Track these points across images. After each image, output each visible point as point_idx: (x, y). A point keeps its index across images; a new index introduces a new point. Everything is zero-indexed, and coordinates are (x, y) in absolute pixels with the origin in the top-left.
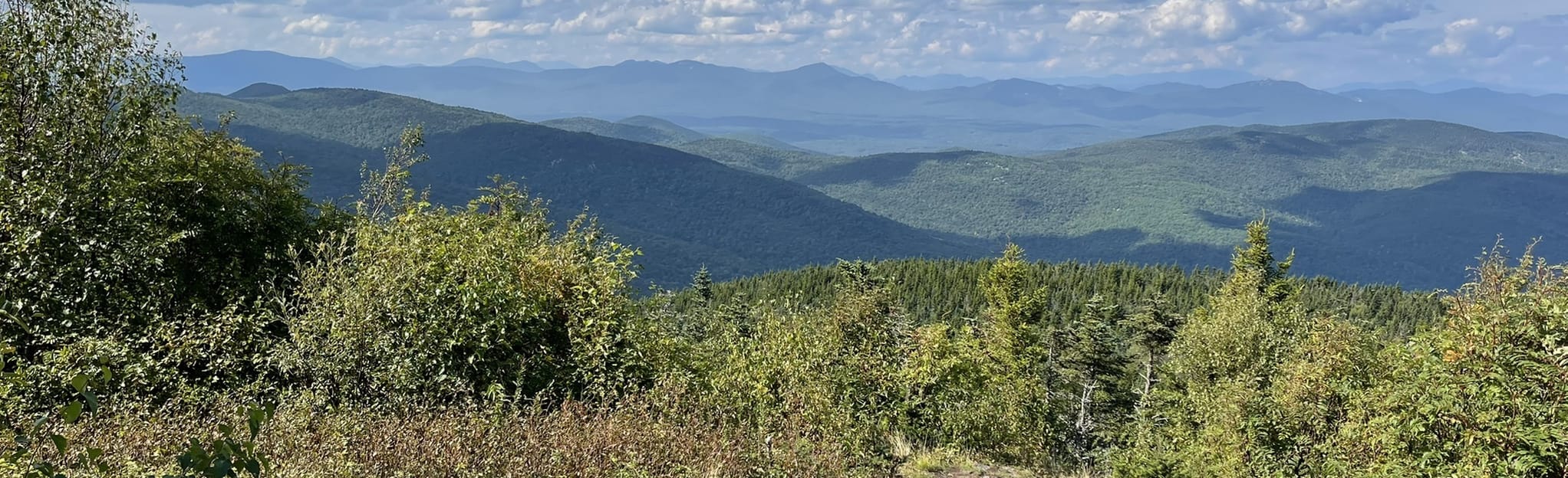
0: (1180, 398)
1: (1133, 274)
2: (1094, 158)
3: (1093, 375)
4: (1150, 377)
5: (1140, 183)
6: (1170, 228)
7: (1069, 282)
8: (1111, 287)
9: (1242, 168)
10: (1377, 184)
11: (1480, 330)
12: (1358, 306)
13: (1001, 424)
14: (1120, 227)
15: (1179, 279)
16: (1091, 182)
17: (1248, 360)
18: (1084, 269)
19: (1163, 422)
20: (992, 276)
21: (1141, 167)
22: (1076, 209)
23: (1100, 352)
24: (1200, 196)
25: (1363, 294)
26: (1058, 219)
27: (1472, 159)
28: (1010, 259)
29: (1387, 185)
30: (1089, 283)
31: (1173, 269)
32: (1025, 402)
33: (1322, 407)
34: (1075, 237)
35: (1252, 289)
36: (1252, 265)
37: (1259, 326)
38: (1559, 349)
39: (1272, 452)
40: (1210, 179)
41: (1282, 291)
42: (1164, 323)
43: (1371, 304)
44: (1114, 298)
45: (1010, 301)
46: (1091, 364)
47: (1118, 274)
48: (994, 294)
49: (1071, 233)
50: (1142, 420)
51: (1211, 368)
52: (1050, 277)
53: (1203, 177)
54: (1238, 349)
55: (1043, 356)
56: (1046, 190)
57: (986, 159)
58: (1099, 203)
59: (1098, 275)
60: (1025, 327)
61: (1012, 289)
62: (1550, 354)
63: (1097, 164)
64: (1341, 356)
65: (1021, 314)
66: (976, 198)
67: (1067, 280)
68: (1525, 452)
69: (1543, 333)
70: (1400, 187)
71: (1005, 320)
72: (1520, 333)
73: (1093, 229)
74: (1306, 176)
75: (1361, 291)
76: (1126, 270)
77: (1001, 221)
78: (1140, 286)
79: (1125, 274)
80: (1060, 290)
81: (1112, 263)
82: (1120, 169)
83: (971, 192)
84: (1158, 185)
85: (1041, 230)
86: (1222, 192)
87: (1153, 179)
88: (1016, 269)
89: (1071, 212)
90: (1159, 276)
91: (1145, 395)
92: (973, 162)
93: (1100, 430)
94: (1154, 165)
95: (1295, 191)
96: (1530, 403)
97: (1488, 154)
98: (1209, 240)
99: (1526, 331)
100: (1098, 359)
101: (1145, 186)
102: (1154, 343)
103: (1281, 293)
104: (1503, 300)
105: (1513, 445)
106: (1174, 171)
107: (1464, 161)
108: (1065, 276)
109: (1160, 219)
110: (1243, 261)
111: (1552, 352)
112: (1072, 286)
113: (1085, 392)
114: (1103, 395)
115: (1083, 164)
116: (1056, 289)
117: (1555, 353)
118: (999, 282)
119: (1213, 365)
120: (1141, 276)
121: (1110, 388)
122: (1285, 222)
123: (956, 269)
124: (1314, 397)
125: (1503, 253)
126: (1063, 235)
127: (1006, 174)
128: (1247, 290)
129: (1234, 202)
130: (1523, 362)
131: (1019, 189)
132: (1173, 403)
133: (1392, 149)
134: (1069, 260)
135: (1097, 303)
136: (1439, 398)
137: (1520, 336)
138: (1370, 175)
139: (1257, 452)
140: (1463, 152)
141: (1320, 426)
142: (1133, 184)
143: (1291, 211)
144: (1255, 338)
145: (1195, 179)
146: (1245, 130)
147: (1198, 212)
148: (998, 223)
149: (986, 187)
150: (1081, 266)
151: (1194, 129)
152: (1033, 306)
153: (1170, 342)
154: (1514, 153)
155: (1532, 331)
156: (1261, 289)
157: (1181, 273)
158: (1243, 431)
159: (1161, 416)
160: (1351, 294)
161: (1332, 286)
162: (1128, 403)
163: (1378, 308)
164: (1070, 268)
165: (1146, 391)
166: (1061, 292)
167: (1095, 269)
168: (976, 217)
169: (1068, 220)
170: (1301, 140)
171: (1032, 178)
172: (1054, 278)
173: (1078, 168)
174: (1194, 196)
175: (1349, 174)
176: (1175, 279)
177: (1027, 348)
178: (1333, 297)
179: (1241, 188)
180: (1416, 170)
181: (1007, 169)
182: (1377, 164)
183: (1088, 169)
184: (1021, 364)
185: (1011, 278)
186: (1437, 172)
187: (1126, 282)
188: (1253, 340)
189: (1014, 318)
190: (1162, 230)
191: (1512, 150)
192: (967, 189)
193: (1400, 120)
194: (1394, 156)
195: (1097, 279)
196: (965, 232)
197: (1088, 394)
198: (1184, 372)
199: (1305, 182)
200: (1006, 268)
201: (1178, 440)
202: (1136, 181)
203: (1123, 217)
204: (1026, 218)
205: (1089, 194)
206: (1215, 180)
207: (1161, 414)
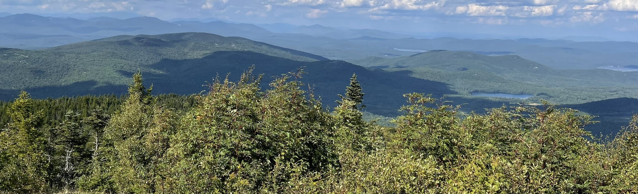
0: (111, 149)
1: (94, 100)
2: (71, 50)
3: (72, 145)
4: (98, 143)
5: (94, 60)
6: (109, 79)
7: (64, 106)
8: (85, 107)
9: (137, 52)
10: (188, 57)
11: (208, 107)
12: (186, 103)
13: (23, 176)
14: (87, 80)
15: (115, 100)
16: (71, 60)
17: (138, 129)
18: (71, 100)
19: (105, 160)
20: (14, 107)
21: (94, 53)
22: (65, 73)
23: (74, 136)
24: (120, 65)
25: (187, 99)
26: (56, 78)
27: (219, 47)
28: (23, 98)
29: (192, 57)
30: (74, 106)
31: (112, 96)
32: (36, 164)
33: (160, 144)
34: (65, 86)
35: (137, 101)
36: (136, 91)
37: (141, 115)
38: (233, 111)
39: (143, 165)
40: (124, 57)
41: (149, 100)
42: (101, 119)
43: (190, 102)
44: (87, 111)
45: (25, 118)
46: (71, 141)
47: (87, 100)
48: (16, 116)
49: (63, 84)
50: (96, 161)
51: (123, 135)
52: (54, 105)
53: (121, 57)
54: (134, 126)
55: (45, 141)
56: (48, 66)
57: (15, 52)
58: (75, 70)
59: (78, 102)
60: (34, 129)
61: (25, 112)
62: (230, 113)
63: (73, 53)
64: (166, 123)
65: (31, 124)
66: (11, 71)
67: (63, 105)
68: (224, 148)
69: (228, 105)
70: (196, 58)
71: (23, 127)
72: (221, 106)
73: (74, 81)
74: (163, 55)
75: (186, 98)
76: (91, 98)
77: (26, 81)
78: (98, 104)
79: (91, 100)
80: (60, 110)
81: (84, 96)
82: (84, 54)
83: (8, 68)
84: (102, 61)
85: (48, 84)
86: (130, 62)
87: (100, 58)
88: (26, 103)
89: (62, 75)
90: (106, 100)
91: (96, 151)
92: (8, 54)
93: (76, 169)
94: (99, 52)
95: (159, 61)
96: (224, 131)
97: (224, 45)
98: (127, 83)
99: (222, 106)
100: (73, 139)
101: (96, 61)
102: (98, 128)
103: (149, 101)
104: (214, 95)
105: (220, 147)
106: (109, 55)
107: (216, 47)
108: (62, 104)
109: (104, 75)
110: (133, 90)
111: (230, 112)
112: (66, 108)
113: (67, 154)
114: (76, 154)
115: (66, 53)
116: (58, 110)
117: (231, 112)
118: (18, 110)
119: (124, 134)
120: (98, 100)
121: (79, 151)
122: (156, 73)
123: (4, 106)
124: (157, 140)
125: (219, 79)
126: (59, 85)
127: (27, 59)
128: (135, 101)
129: (135, 67)
130: (222, 117)
131: (34, 66)
132: (109, 152)
133: (193, 44)
134: (63, 96)
135: (70, 114)
136: (196, 134)
137: (221, 108)
138: (186, 53)
139: (137, 166)
140: (216, 44)
141: (160, 151)
142: (91, 61)
143: (158, 69)
144: (140, 121)
145: (118, 58)
146: (137, 37)
147: (120, 71)
148: (25, 82)
149: (16, 65)
150: (69, 99)
151: (116, 36)
152: (37, 119)
153: (105, 126)
154: (232, 44)
155: (224, 105)
156: (141, 101)
157: (116, 97)
158: (131, 159)
159: (104, 159)
160: (183, 99)
161: (176, 97)
162: (89, 155)
163: (193, 103)
164: (64, 100)
165: (96, 149)
166: (60, 111)
167: (76, 99)
168: (12, 80)
169: (61, 78)
170: (160, 41)
171: (41, 60)
172: (57, 105)
173: (63, 55)
174: (118, 65)
175: (178, 54)
176: (113, 100)
177: (36, 139)
178: (176, 101)
179: (138, 60)
180: (201, 51)
181: (27, 56)
182: (188, 49)
183: (69, 55)
184: (34, 146)
185: (24, 107)
186: (208, 52)
187: (91, 104)
188: (139, 121)
189: (28, 126)
190: (106, 80)
191: (232, 43)
192: (6, 67)
193: (194, 32)
194: (193, 46)
195: (78, 104)
196: (7, 88)
197: (69, 155)
198: (112, 139)
199: (163, 57)
200: (21, 103)
201: (112, 167)
202: (92, 59)
203: (88, 75)
204: (39, 79)
205: (70, 66)
206: (126, 58)
207: (104, 157)
